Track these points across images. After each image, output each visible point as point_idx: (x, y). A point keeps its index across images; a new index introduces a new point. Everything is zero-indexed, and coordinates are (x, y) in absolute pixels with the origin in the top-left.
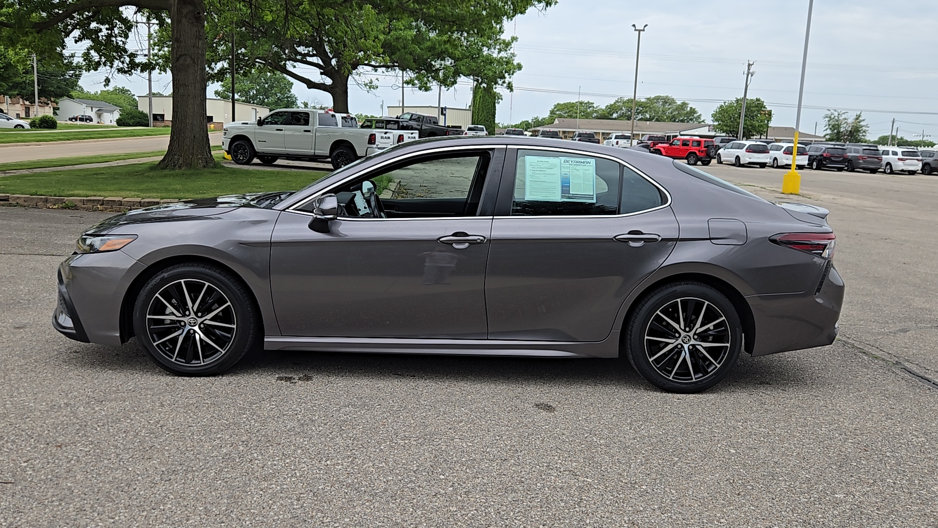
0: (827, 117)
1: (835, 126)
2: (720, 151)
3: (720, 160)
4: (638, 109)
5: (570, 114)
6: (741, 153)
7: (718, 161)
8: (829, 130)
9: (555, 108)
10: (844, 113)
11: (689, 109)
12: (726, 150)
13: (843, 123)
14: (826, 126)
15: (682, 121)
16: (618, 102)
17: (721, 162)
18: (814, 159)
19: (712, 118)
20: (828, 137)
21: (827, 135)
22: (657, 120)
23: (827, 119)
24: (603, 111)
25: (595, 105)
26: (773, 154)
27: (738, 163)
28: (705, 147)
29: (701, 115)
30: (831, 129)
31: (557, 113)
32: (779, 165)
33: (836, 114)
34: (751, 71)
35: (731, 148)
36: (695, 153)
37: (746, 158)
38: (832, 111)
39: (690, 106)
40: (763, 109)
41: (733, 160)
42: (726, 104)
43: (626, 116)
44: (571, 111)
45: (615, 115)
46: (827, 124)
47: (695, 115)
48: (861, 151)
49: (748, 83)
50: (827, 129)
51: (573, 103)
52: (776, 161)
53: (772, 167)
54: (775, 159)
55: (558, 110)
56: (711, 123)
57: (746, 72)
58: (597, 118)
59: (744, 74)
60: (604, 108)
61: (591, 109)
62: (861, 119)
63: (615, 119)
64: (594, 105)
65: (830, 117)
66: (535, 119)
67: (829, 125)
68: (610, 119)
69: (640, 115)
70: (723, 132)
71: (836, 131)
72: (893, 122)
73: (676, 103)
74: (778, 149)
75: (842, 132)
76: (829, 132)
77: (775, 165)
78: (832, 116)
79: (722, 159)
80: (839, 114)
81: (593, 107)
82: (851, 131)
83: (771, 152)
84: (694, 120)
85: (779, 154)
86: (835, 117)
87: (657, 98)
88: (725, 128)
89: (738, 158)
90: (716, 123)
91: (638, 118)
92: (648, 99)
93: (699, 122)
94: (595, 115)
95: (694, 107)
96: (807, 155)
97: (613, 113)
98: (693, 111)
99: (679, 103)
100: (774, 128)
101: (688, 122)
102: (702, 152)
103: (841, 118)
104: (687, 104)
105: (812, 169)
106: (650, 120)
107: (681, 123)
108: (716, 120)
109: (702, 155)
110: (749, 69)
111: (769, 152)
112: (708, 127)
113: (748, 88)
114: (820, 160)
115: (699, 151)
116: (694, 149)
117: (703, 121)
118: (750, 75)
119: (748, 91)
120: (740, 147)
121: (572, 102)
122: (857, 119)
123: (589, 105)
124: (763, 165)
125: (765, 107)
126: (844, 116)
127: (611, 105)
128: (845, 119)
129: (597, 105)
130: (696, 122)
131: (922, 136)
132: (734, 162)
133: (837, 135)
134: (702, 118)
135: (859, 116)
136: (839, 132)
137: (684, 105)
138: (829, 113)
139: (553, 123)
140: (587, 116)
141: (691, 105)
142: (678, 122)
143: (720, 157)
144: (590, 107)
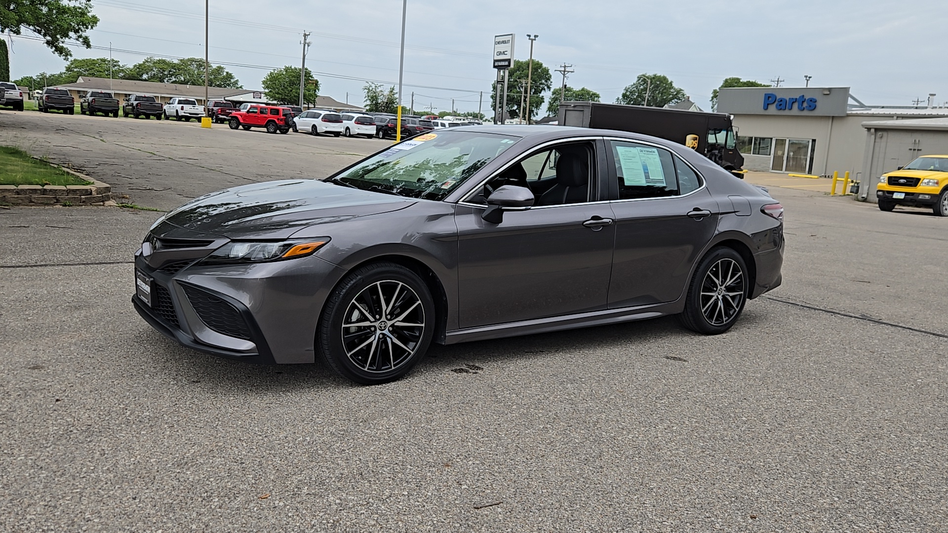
0: (366, 89)
1: (374, 98)
2: (296, 119)
3: (296, 128)
4: (170, 71)
5: (90, 72)
6: (318, 122)
7: (293, 130)
8: (368, 101)
9: (72, 64)
10: (380, 86)
11: (225, 74)
12: (301, 119)
13: (380, 94)
14: (366, 97)
15: (219, 86)
16: (147, 61)
17: (296, 131)
18: (380, 129)
19: (263, 86)
20: (368, 108)
21: (367, 105)
22: (193, 84)
23: (366, 91)
24: (131, 71)
25: (121, 64)
26: (346, 123)
27: (314, 131)
28: (283, 115)
29: (238, 80)
30: (370, 100)
31: (75, 70)
32: (351, 134)
33: (373, 86)
34: (307, 41)
35: (306, 117)
36: (274, 121)
37: (323, 127)
38: (371, 84)
39: (226, 70)
40: (310, 78)
41: (310, 129)
42: (276, 72)
43: (158, 77)
44: (93, 69)
45: (145, 76)
46: (367, 95)
47: (232, 81)
48: (418, 122)
49: (306, 53)
50: (367, 100)
51: (94, 60)
52: (348, 131)
53: (345, 135)
54: (348, 128)
55: (76, 67)
56: (262, 90)
57: (303, 42)
58: (124, 78)
59: (300, 43)
60: (131, 67)
61: (116, 68)
62: (394, 91)
63: (145, 80)
64: (119, 63)
65: (369, 89)
66: (42, 75)
67: (368, 96)
68: (140, 80)
69: (173, 77)
70: (275, 100)
71: (374, 102)
72: (413, 96)
73: (211, 66)
74: (350, 119)
75: (380, 104)
76: (369, 102)
77: (348, 134)
78: (371, 88)
79: (298, 128)
80: (376, 87)
81: (119, 66)
82: (387, 103)
83: (344, 121)
84: (232, 85)
85: (351, 124)
86: (372, 89)
87: (192, 60)
88: (277, 96)
89: (314, 127)
90: (267, 91)
91: (172, 81)
92: (181, 60)
93: (237, 88)
94: (122, 74)
95: (230, 72)
96: (375, 125)
97: (142, 75)
98: (229, 76)
99: (214, 66)
100: (324, 98)
101: (225, 87)
102: (281, 120)
103: (378, 90)
104: (222, 68)
105: (379, 138)
106: (185, 83)
107: (218, 88)
108: (267, 87)
109: (282, 123)
110: (305, 39)
111: (342, 122)
112: (252, 94)
113: (306, 58)
114: (385, 130)
115: (278, 119)
116: (271, 117)
117: (241, 87)
118: (306, 45)
119: (306, 60)
120: (316, 116)
121: (93, 58)
122: (391, 92)
123: (115, 63)
124: (337, 134)
125: (312, 77)
126: (380, 89)
127: (140, 65)
128: (381, 91)
129: (123, 64)
130: (233, 88)
131: (430, 108)
132: (311, 131)
133: (375, 107)
134: (240, 84)
135: (393, 89)
136: (377, 104)
137: (220, 69)
138: (367, 85)
139: (76, 82)
140: (114, 75)
141: (228, 69)
142: (214, 86)
143: (295, 126)
144: (115, 66)
